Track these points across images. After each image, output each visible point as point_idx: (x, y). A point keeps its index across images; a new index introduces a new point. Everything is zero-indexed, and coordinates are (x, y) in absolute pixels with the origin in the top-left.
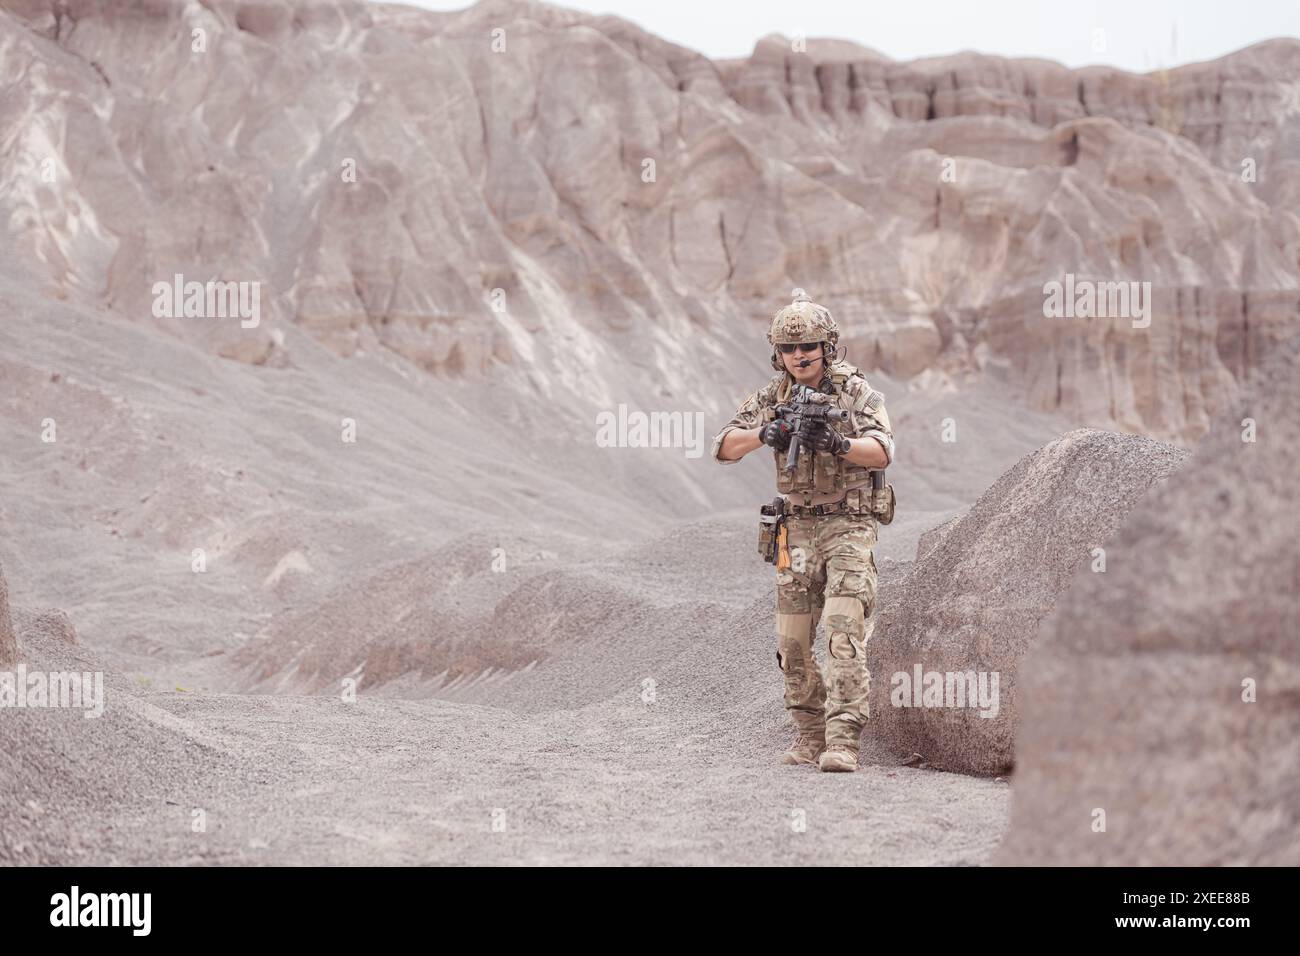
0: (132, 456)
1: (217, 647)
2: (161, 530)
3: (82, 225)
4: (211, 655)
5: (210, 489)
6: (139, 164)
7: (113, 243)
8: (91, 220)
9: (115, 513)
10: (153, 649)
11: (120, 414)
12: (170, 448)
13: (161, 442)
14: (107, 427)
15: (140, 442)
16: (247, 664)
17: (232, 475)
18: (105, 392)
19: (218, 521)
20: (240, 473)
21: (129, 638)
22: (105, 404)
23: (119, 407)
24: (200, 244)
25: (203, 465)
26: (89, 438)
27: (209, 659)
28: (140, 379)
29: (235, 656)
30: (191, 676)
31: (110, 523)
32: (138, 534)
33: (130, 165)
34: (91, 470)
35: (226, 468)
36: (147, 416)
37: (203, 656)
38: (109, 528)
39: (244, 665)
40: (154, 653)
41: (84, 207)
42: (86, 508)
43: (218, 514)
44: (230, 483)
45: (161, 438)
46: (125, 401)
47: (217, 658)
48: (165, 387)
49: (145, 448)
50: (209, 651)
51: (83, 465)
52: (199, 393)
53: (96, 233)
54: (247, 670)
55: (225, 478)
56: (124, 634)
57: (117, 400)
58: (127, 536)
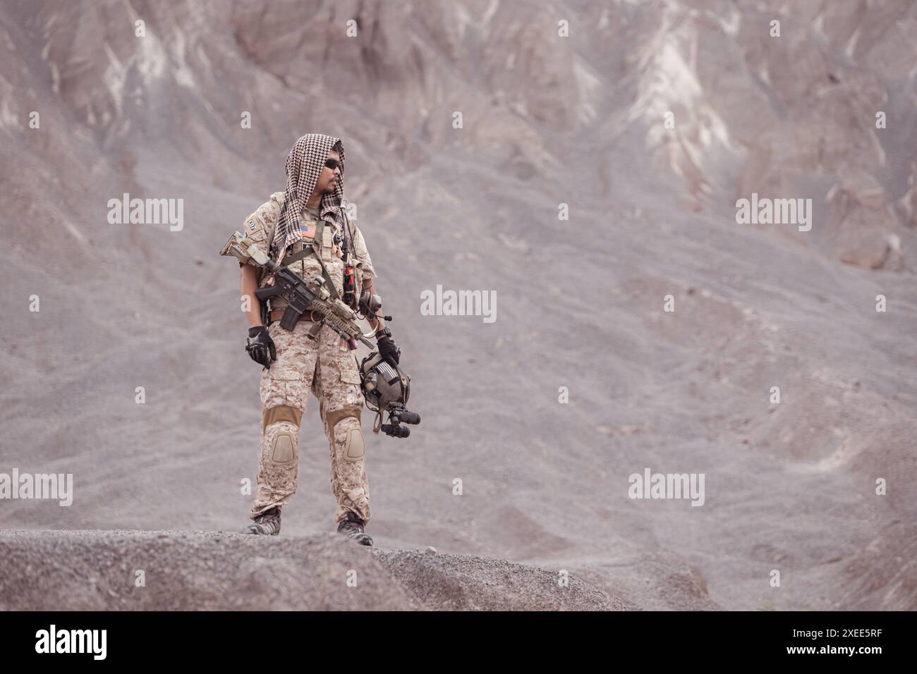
0: (761, 367)
1: (834, 555)
2: (787, 439)
3: (713, 137)
4: (831, 562)
5: (830, 401)
6: (764, 75)
7: (741, 153)
8: (721, 132)
9: (746, 422)
10: (778, 557)
11: (751, 324)
12: (796, 359)
13: (788, 353)
14: (738, 338)
15: (768, 353)
16: (859, 576)
17: (850, 386)
18: (737, 304)
19: (838, 432)
20: (858, 384)
21: (757, 547)
22: (736, 317)
23: (748, 319)
24: (821, 154)
25: (824, 378)
26: (723, 348)
27: (829, 567)
28: (767, 287)
29: (848, 567)
30: (810, 585)
31: (741, 432)
32: (765, 444)
33: (756, 77)
34: (725, 380)
35: (845, 381)
36: (775, 328)
37: (822, 564)
38: (741, 437)
39: (855, 577)
40: (780, 561)
41: (716, 119)
42: (721, 417)
43: (838, 424)
44: (848, 394)
45: (787, 348)
46: (755, 312)
47: (835, 565)
48: (790, 295)
49: (772, 359)
50: (829, 558)
51: (717, 375)
52: (822, 299)
53: (727, 144)
54: (859, 581)
55: (843, 390)
56: (753, 543)
57: (747, 311)
58: (757, 445)
